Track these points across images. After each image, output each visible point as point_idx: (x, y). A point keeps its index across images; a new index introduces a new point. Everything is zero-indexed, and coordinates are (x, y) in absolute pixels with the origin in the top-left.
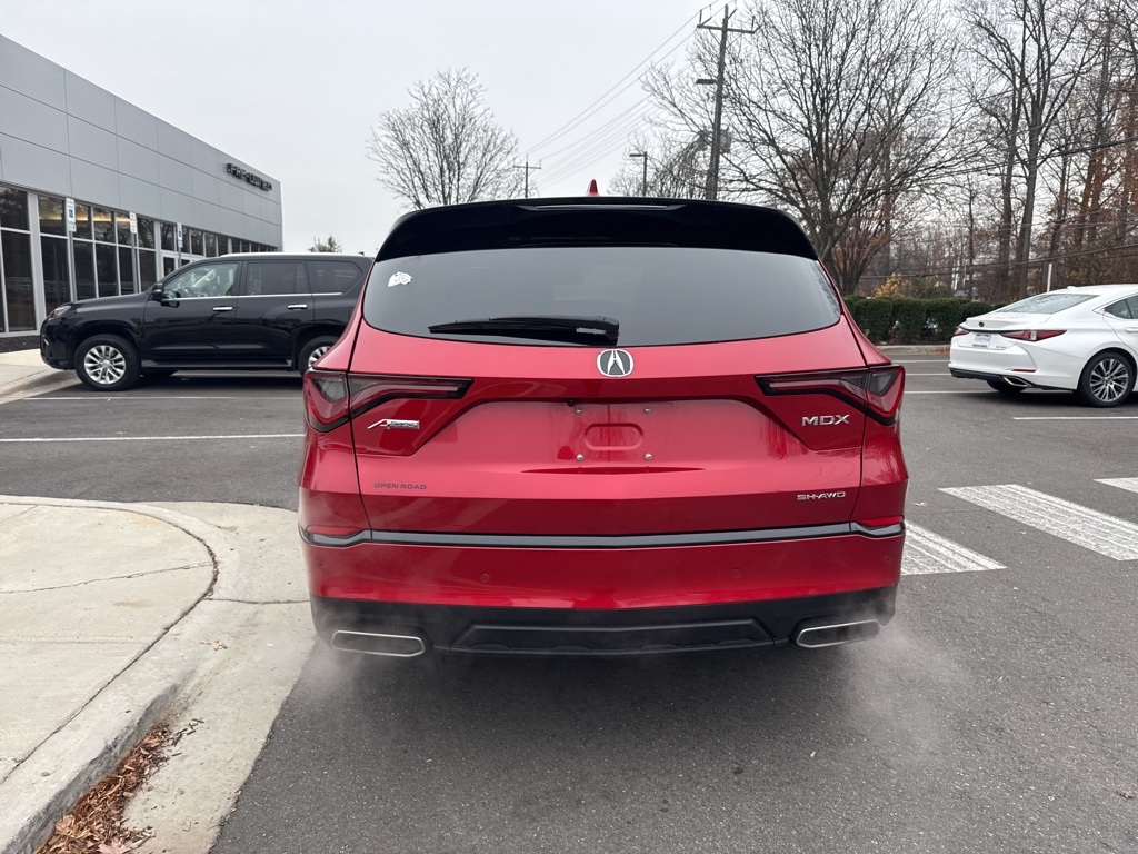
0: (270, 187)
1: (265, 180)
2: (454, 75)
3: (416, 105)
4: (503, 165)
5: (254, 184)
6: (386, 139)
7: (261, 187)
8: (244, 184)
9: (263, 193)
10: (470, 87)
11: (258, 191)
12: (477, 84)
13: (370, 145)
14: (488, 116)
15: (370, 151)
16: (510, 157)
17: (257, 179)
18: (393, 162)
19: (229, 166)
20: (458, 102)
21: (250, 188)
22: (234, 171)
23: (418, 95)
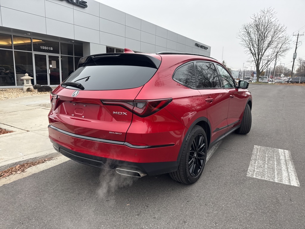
0: (208, 48)
1: (206, 46)
2: (266, 10)
3: (253, 21)
4: (280, 36)
5: (203, 48)
6: (243, 32)
7: (205, 48)
8: (200, 48)
9: (205, 50)
10: (271, 13)
11: (204, 49)
12: (274, 11)
13: (238, 34)
14: (276, 21)
15: (238, 36)
16: (283, 33)
17: (204, 46)
18: (244, 38)
19: (196, 44)
20: (267, 18)
21: (202, 49)
22: (197, 45)
23: (253, 18)
